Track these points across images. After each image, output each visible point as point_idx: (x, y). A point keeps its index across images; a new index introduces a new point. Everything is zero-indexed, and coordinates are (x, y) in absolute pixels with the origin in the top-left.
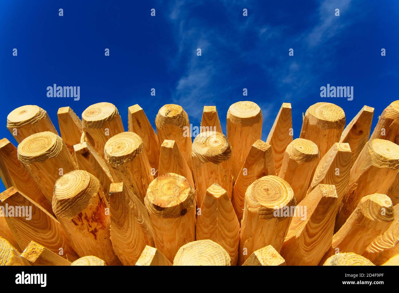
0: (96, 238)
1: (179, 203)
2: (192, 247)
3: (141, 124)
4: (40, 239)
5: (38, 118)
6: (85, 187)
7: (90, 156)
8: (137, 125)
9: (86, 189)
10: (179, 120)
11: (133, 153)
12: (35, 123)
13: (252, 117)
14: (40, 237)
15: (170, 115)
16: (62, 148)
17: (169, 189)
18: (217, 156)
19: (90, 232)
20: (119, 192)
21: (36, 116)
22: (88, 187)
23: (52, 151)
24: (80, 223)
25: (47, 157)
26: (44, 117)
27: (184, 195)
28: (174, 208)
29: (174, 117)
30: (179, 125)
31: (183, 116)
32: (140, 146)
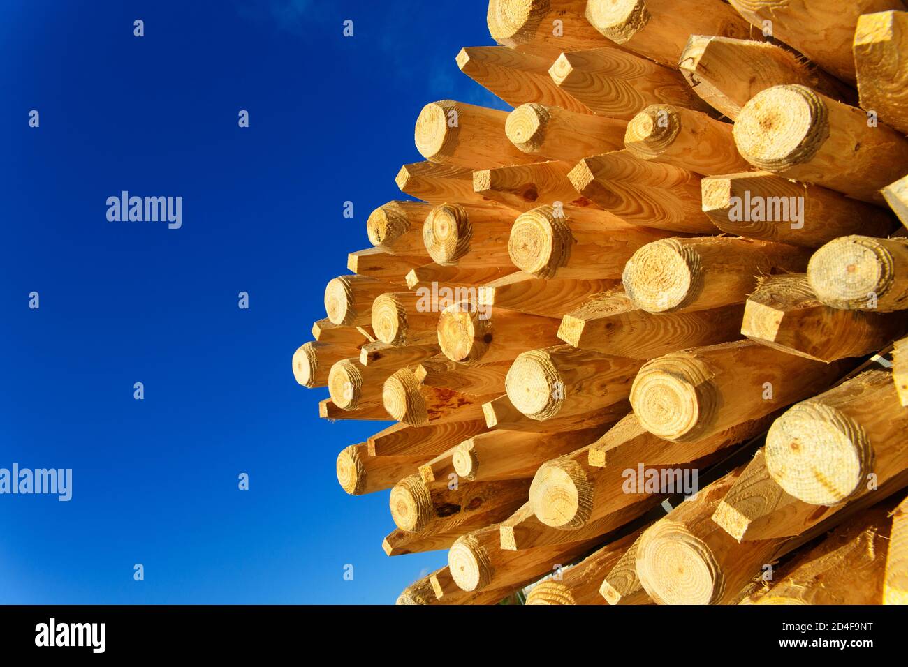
0: (470, 403)
1: (473, 341)
2: (510, 378)
3: (378, 266)
4: (439, 440)
5: (314, 359)
6: (404, 393)
7: (381, 353)
8: (377, 271)
9: (407, 393)
10: (395, 229)
11: (400, 321)
12: (317, 366)
13: (445, 137)
14: (436, 440)
15: (383, 237)
16: (357, 369)
17: (455, 332)
18: (457, 248)
19: (459, 406)
20: (426, 376)
21: (310, 361)
22: (406, 389)
23: (354, 382)
24: (439, 414)
25: (358, 390)
26: (315, 352)
27: (470, 327)
28: (474, 347)
29: (386, 234)
30: (402, 232)
31: (392, 218)
32: (397, 308)
